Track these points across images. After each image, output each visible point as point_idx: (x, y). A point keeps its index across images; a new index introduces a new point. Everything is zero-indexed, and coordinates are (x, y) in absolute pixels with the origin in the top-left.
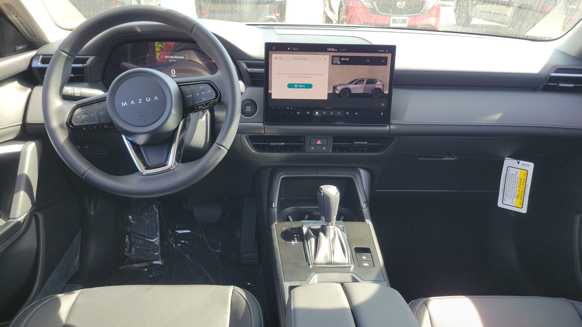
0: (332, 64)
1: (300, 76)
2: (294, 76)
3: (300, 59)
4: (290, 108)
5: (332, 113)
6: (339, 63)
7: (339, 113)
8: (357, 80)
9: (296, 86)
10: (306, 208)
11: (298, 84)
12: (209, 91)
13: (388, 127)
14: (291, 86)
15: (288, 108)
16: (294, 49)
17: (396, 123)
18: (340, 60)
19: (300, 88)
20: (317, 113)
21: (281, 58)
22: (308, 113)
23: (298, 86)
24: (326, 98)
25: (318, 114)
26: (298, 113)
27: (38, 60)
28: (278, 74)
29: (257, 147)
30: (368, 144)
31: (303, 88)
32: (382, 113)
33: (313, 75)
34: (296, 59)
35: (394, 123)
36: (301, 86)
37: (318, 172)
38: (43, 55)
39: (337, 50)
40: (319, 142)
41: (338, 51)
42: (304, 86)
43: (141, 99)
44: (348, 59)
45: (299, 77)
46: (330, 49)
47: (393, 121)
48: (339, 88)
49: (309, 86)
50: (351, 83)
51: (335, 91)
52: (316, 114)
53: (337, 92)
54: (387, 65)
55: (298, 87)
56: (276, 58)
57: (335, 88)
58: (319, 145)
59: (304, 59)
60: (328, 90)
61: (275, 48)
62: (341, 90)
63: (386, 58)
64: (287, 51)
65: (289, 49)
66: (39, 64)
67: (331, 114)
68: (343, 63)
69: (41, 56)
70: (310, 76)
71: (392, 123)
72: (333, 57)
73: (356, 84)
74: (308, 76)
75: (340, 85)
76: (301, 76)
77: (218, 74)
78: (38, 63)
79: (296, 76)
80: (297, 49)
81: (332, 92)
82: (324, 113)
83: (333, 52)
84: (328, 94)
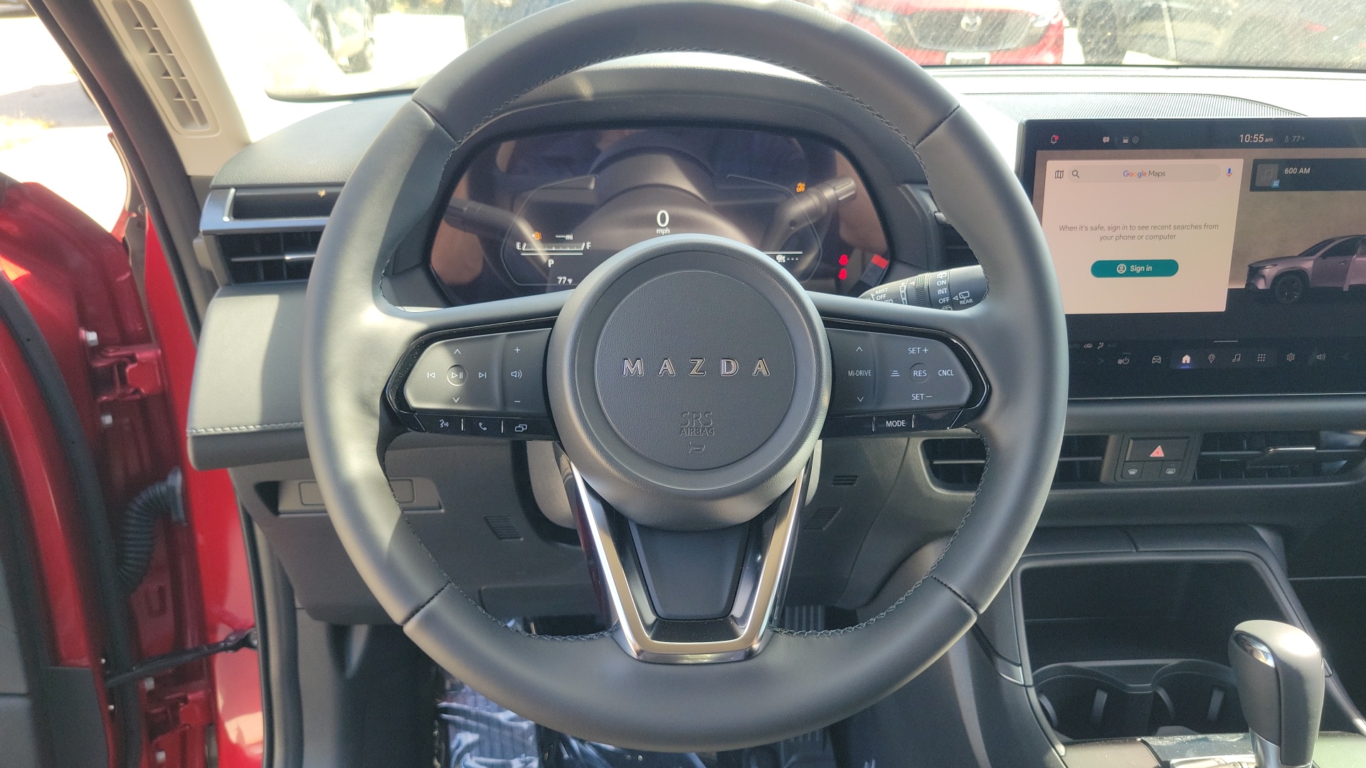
0: (1254, 188)
1: (1137, 233)
2: (1118, 233)
3: (1141, 175)
4: (1096, 344)
5: (1237, 359)
6: (1276, 184)
7: (1261, 357)
8: (1331, 242)
9: (1121, 269)
11: (1129, 263)
14: (1104, 269)
15: (1089, 346)
16: (1126, 141)
18: (1281, 176)
19: (1134, 274)
20: (1187, 359)
21: (1075, 174)
22: (1157, 360)
23: (1129, 268)
24: (1219, 305)
25: (1188, 362)
26: (1120, 362)
27: (223, 206)
28: (1062, 228)
30: (1318, 451)
31: (1144, 274)
33: (1183, 227)
34: (1127, 174)
36: (1139, 269)
37: (1137, 548)
38: (237, 188)
39: (1271, 139)
40: (1158, 453)
41: (1280, 143)
42: (1149, 268)
43: (699, 361)
44: (1307, 171)
45: (1133, 237)
46: (1246, 138)
48: (1270, 272)
49: (1166, 268)
50: (1311, 252)
51: (1252, 282)
52: (1184, 362)
53: (1261, 285)
55: (1129, 274)
56: (1059, 175)
57: (1254, 272)
59: (1158, 175)
60: (1232, 278)
61: (1057, 137)
62: (1277, 278)
64: (1098, 148)
65: (1106, 139)
66: (226, 219)
67: (1234, 360)
68: (1289, 184)
69: (233, 191)
70: (1172, 232)
72: (1257, 163)
73: (1328, 255)
74: (1165, 232)
75: (1273, 261)
76: (1142, 232)
78: (223, 216)
79: (1125, 233)
80: (1136, 140)
81: (1244, 287)
82: (1212, 357)
83: (1258, 146)
84: (1231, 291)
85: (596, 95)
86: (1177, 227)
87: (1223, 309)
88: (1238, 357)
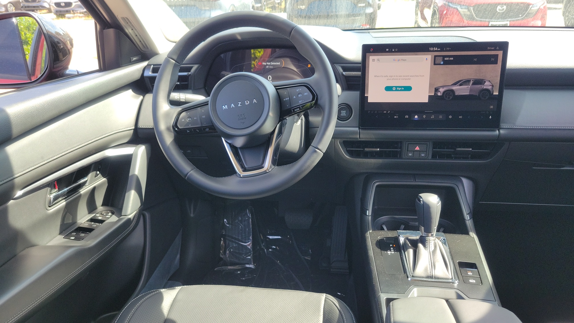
0: (435, 64)
1: (398, 78)
2: (392, 78)
3: (399, 60)
4: (387, 111)
5: (433, 117)
6: (442, 63)
7: (441, 117)
8: (462, 80)
9: (394, 89)
10: (403, 218)
11: (396, 87)
12: (306, 94)
13: (498, 131)
14: (389, 89)
15: (385, 112)
16: (393, 50)
17: (507, 127)
18: (443, 60)
19: (398, 90)
20: (416, 117)
21: (378, 60)
22: (407, 117)
23: (396, 89)
24: (426, 100)
25: (417, 118)
26: (395, 117)
27: (150, 70)
28: (375, 76)
29: (350, 153)
30: (473, 150)
31: (401, 90)
32: (490, 116)
33: (413, 76)
34: (394, 60)
35: (504, 127)
36: (400, 89)
37: (415, 180)
38: (154, 65)
39: (440, 49)
40: (417, 148)
41: (442, 50)
42: (403, 89)
43: (240, 102)
44: (452, 59)
45: (397, 79)
46: (432, 49)
47: (503, 125)
48: (442, 90)
49: (408, 89)
50: (455, 84)
51: (436, 93)
52: (415, 118)
53: (439, 94)
54: (497, 64)
55: (396, 90)
56: (374, 60)
57: (437, 90)
58: (417, 151)
59: (404, 60)
60: (429, 92)
61: (372, 49)
62: (444, 92)
63: (497, 56)
64: (385, 52)
65: (387, 50)
66: (150, 73)
67: (432, 117)
68: (446, 63)
69: (152, 66)
70: (409, 78)
71: (502, 127)
72: (435, 56)
73: (461, 85)
74: (407, 78)
75: (443, 87)
76: (400, 78)
77: (315, 76)
78: (149, 72)
79: (395, 78)
80: (396, 50)
81: (433, 95)
82: (424, 116)
83: (436, 51)
84: (429, 96)
85: (242, 39)
86: (411, 76)
87: (427, 102)
88: (433, 116)
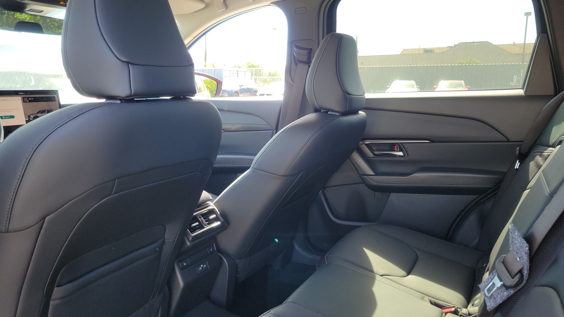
0: (24, 102)
1: (5, 111)
3: (2, 100)
6: (28, 101)
8: (41, 111)
11: (5, 116)
19: (6, 118)
31: (8, 118)
33: (13, 109)
36: (7, 117)
39: (25, 94)
42: (9, 117)
44: (33, 99)
46: (20, 93)
48: (32, 117)
49: (12, 117)
50: (38, 113)
51: (29, 118)
53: (31, 119)
54: (55, 102)
55: (5, 118)
59: (6, 100)
60: (25, 118)
62: (34, 118)
63: (55, 98)
68: (30, 101)
70: (12, 110)
72: (23, 98)
73: (41, 113)
74: (10, 110)
75: (32, 115)
76: (6, 111)
83: (22, 95)
84: (26, 120)
86: (12, 109)
87: (26, 124)
